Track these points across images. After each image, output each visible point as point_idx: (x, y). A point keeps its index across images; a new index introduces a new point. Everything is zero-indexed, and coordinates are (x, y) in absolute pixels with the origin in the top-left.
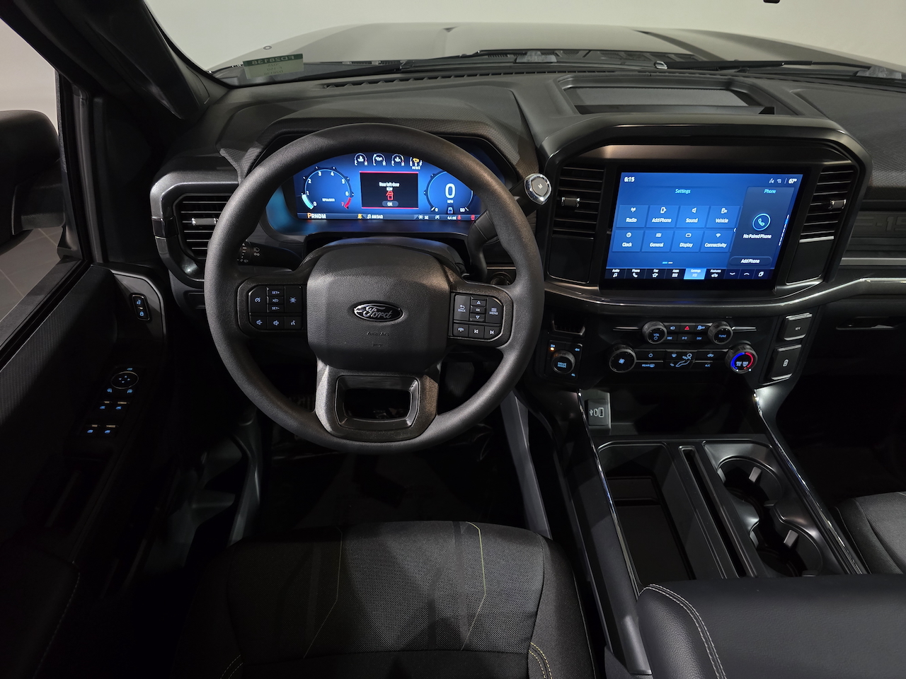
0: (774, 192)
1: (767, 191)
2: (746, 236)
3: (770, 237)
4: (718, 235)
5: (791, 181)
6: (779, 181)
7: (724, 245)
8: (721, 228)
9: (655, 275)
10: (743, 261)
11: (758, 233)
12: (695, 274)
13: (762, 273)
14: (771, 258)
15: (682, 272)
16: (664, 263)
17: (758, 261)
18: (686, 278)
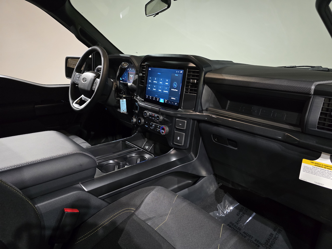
0: (177, 75)
1: (176, 75)
2: (172, 90)
3: (177, 90)
4: (166, 88)
5: (181, 72)
6: (178, 72)
7: (167, 92)
8: (166, 86)
9: (154, 99)
10: (172, 98)
11: (175, 89)
12: (162, 101)
13: (176, 103)
14: (178, 98)
15: (159, 100)
16: (156, 95)
17: (175, 99)
18: (160, 101)
